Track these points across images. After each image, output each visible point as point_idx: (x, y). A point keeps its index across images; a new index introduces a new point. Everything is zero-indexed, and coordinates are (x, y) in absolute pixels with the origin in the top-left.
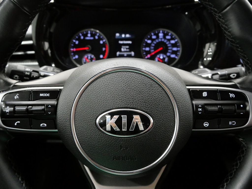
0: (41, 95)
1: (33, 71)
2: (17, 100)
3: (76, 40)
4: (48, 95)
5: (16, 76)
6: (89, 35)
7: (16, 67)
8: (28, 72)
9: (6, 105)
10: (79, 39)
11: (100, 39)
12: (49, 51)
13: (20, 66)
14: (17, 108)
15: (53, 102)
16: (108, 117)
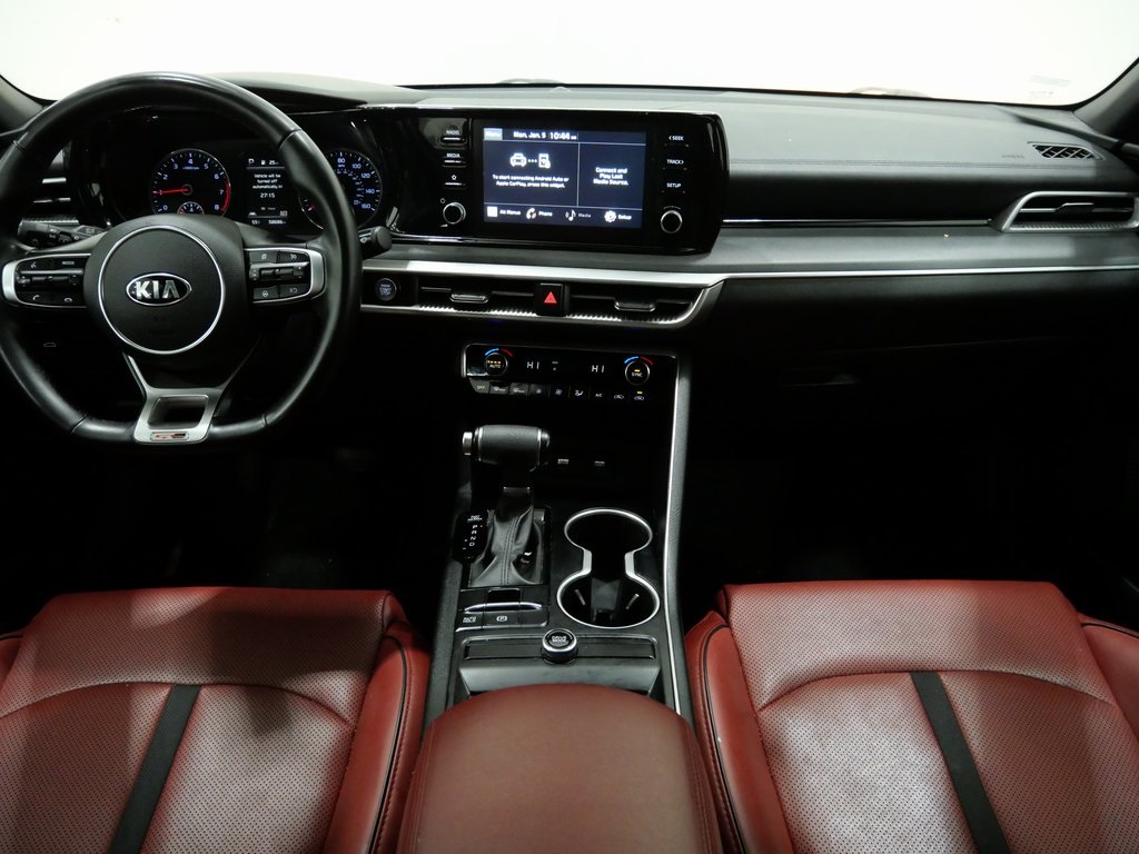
0: (64, 263)
1: (62, 233)
2: (34, 269)
3: (163, 173)
4: (73, 263)
5: (35, 240)
6: (191, 162)
7: (35, 226)
8: (53, 234)
9: (21, 276)
10: (169, 170)
11: (213, 169)
12: (101, 198)
13: (41, 225)
14: (35, 279)
15: (79, 272)
16: (138, 284)
